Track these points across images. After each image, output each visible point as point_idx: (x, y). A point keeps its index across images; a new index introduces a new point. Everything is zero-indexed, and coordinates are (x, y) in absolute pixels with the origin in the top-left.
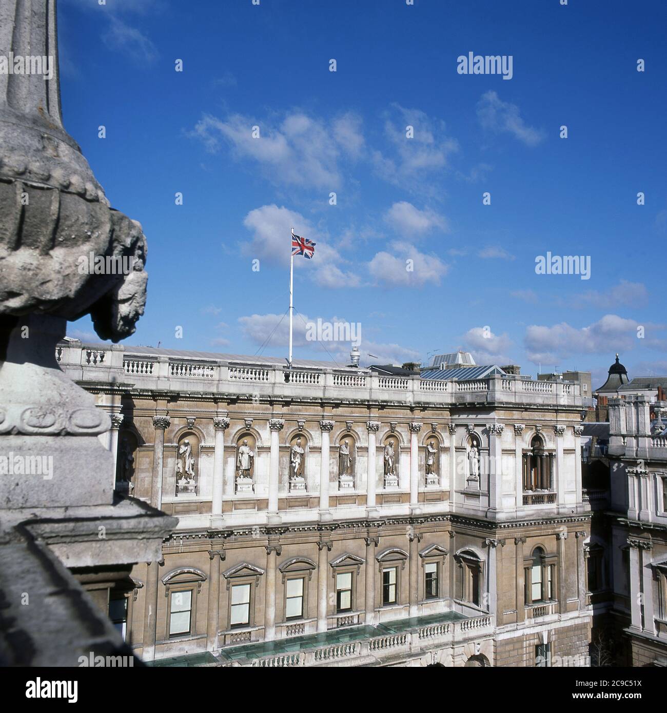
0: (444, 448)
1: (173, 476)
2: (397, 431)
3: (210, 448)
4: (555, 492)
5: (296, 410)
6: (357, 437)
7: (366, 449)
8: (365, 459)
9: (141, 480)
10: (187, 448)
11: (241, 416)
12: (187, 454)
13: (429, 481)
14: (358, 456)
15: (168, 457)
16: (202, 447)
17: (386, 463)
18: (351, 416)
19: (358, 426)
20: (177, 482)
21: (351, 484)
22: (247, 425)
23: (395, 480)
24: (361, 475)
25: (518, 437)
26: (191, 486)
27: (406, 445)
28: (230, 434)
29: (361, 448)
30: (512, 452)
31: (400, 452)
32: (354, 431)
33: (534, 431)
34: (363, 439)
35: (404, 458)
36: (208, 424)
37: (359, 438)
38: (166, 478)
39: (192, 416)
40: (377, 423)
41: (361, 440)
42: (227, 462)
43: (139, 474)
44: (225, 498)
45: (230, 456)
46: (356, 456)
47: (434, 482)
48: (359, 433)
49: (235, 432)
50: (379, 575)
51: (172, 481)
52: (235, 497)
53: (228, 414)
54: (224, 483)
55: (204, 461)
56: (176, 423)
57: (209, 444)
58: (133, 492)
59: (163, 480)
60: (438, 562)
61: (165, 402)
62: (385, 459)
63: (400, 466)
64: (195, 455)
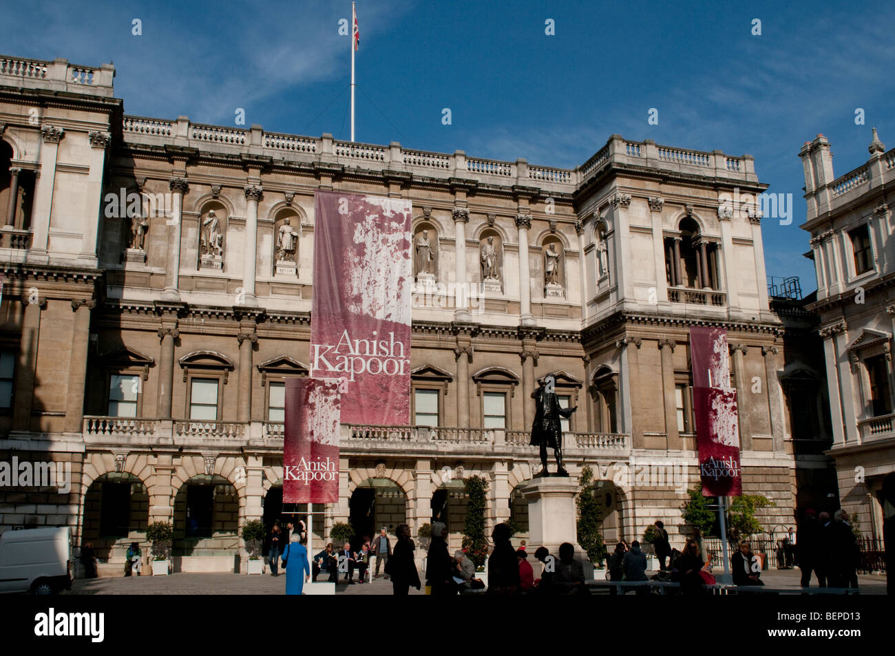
0: (570, 252)
1: (194, 247)
2: (497, 225)
3: (240, 220)
4: (723, 291)
5: (353, 187)
6: (439, 227)
7: (453, 242)
8: (452, 254)
9: (156, 248)
10: (211, 219)
11: (279, 189)
12: (212, 225)
13: (549, 292)
14: (442, 250)
15: (188, 226)
16: (230, 219)
17: (483, 263)
18: (429, 200)
19: (441, 214)
20: (199, 256)
22: (287, 198)
23: (496, 284)
24: (447, 273)
25: (654, 214)
26: (217, 261)
27: (511, 242)
28: (266, 208)
29: (445, 240)
30: (648, 231)
31: (503, 252)
32: (435, 219)
33: (683, 210)
34: (448, 230)
35: (509, 260)
36: (238, 194)
37: (443, 228)
38: (186, 249)
39: (217, 183)
40: (465, 209)
41: (445, 230)
42: (262, 239)
43: (153, 241)
44: (259, 278)
45: (266, 233)
46: (439, 250)
47: (557, 294)
48: (442, 223)
49: (272, 205)
50: (477, 399)
51: (195, 252)
52: (272, 279)
53: (262, 183)
54: (258, 261)
55: (232, 235)
56: (199, 190)
57: (239, 217)
58: (146, 260)
59: (180, 250)
60: (569, 396)
61: (183, 163)
62: (481, 257)
63: (504, 269)
64: (221, 228)
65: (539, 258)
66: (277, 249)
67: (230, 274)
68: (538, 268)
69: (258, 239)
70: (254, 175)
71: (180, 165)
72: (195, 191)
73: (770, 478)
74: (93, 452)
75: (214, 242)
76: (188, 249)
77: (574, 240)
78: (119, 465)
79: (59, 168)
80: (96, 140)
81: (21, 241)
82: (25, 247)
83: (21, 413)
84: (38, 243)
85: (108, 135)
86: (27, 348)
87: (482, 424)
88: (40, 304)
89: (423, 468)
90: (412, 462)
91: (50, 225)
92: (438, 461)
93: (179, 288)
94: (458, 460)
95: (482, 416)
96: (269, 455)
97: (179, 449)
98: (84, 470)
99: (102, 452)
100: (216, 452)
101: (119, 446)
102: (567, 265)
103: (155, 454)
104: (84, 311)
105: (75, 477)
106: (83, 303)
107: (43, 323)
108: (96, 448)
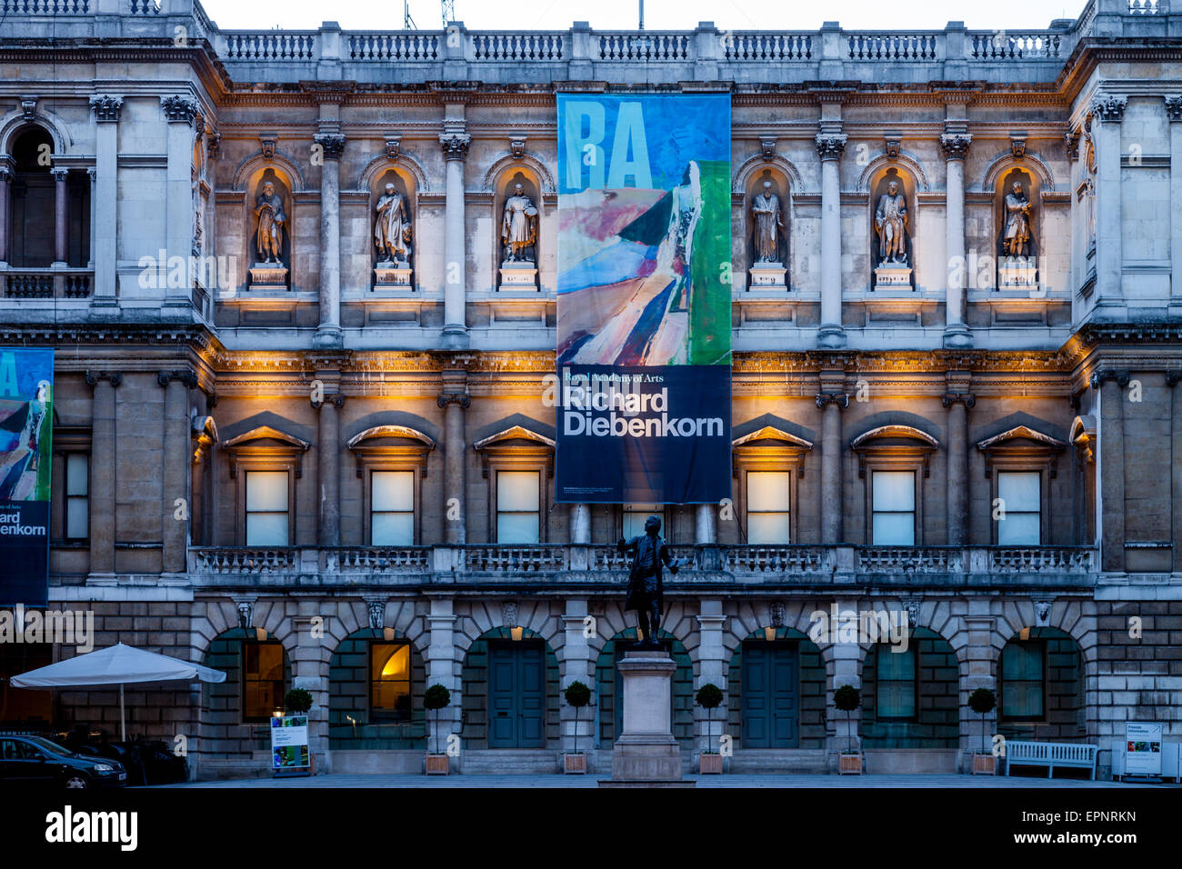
0: (1053, 197)
1: (363, 252)
2: (904, 159)
3: (436, 198)
6: (792, 173)
8: (814, 223)
9: (302, 259)
10: (390, 199)
11: (499, 132)
12: (392, 210)
14: (797, 216)
15: (351, 216)
16: (422, 197)
17: (878, 233)
18: (771, 125)
19: (796, 149)
20: (373, 266)
21: (780, 279)
22: (514, 151)
23: (902, 272)
24: (806, 258)
25: (1178, 128)
26: (403, 272)
27: (933, 189)
28: (478, 171)
29: (803, 197)
30: (1160, 164)
31: (917, 209)
32: (783, 160)
34: (809, 177)
35: (926, 222)
36: (430, 151)
37: (798, 176)
38: (350, 256)
39: (393, 137)
40: (837, 136)
41: (805, 180)
42: (475, 227)
43: (297, 247)
44: (477, 295)
45: (481, 216)
46: (792, 216)
48: (797, 165)
49: (490, 165)
50: (857, 484)
51: (362, 261)
52: (493, 297)
53: (468, 126)
54: (469, 268)
55: (426, 224)
56: (366, 150)
57: (435, 191)
58: (288, 281)
59: (342, 259)
60: (1040, 472)
61: (335, 108)
62: (874, 222)
63: (916, 242)
64: (407, 215)
65: (987, 216)
66: (502, 244)
67: (426, 294)
68: (986, 234)
69: (469, 229)
70: (455, 116)
71: (329, 112)
72: (358, 153)
74: (206, 600)
75: (397, 239)
76: (354, 256)
77: (1062, 171)
78: (243, 619)
79: (123, 162)
80: (177, 112)
81: (80, 286)
82: (86, 294)
83: (102, 545)
84: (102, 286)
85: (190, 99)
86: (102, 450)
87: (868, 527)
88: (115, 380)
89: (711, 609)
90: (692, 604)
91: (119, 257)
92: (737, 600)
93: (342, 323)
94: (773, 598)
95: (869, 513)
96: (464, 597)
97: (328, 592)
98: (197, 624)
99: (219, 600)
100: (384, 595)
101: (241, 590)
102: (1050, 223)
103: (296, 601)
104: (177, 388)
105: (182, 637)
106: (176, 376)
107: (121, 411)
108: (209, 593)
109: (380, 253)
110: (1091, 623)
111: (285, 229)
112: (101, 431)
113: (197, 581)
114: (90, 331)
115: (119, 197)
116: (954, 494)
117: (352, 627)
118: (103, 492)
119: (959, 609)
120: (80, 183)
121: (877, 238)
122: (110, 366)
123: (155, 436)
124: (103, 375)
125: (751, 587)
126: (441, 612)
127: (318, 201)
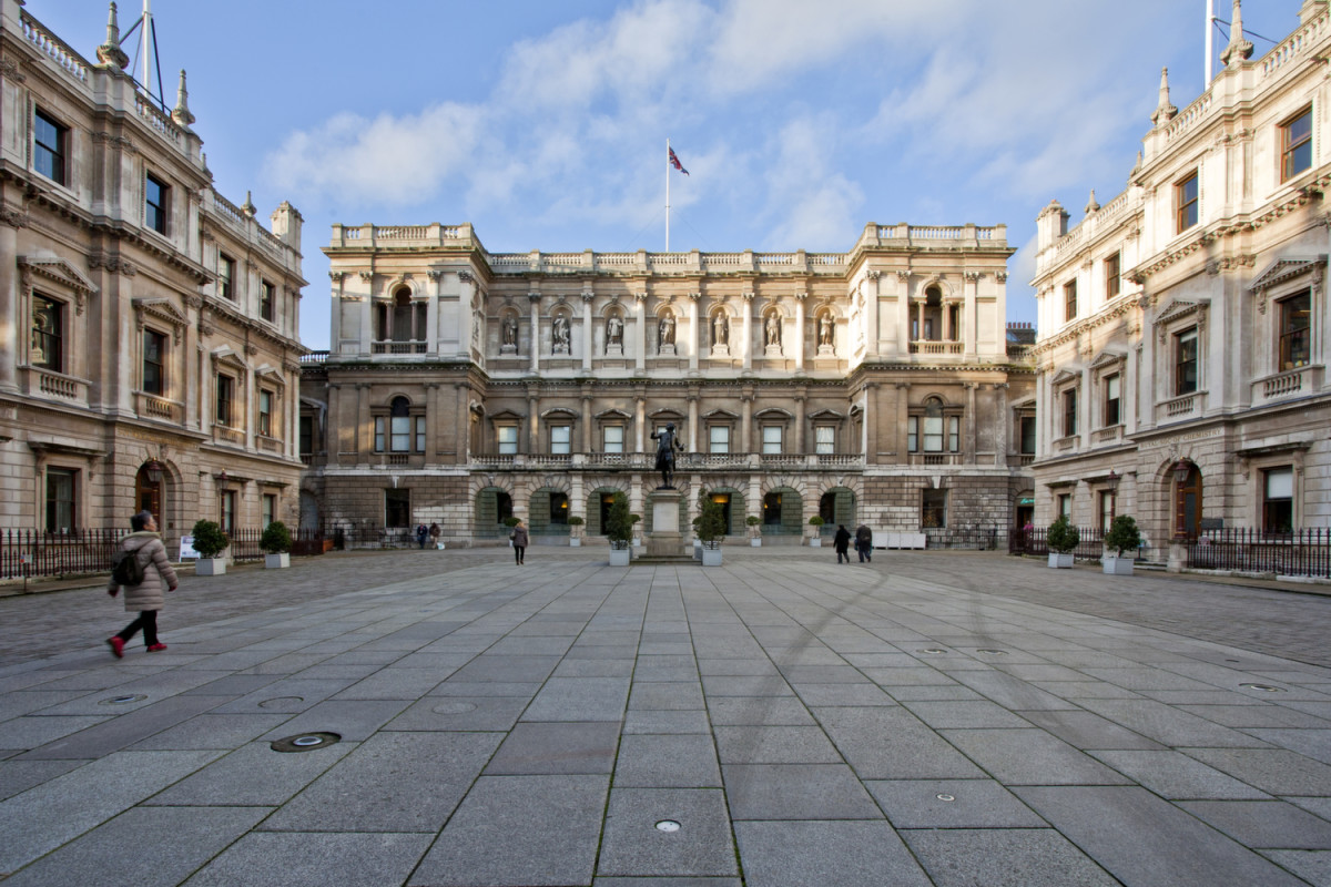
3: (579, 319)
6: (731, 309)
7: (742, 320)
8: (739, 329)
10: (560, 320)
11: (607, 293)
12: (561, 324)
15: (544, 326)
19: (733, 299)
22: (613, 300)
24: (735, 343)
27: (791, 316)
28: (598, 308)
34: (738, 311)
36: (577, 301)
37: (734, 310)
38: (543, 342)
39: (561, 295)
42: (596, 331)
44: (596, 357)
47: (828, 352)
50: (757, 433)
51: (548, 344)
52: (604, 357)
53: (594, 290)
54: (594, 346)
55: (575, 329)
56: (550, 301)
57: (579, 316)
58: (517, 352)
59: (540, 343)
60: (834, 427)
61: (537, 283)
63: (783, 337)
64: (567, 325)
66: (607, 337)
67: (575, 356)
69: (593, 331)
70: (588, 286)
71: (534, 285)
72: (547, 301)
73: (987, 485)
74: (475, 475)
75: (563, 335)
76: (545, 342)
77: (845, 309)
79: (440, 298)
80: (464, 277)
81: (422, 348)
82: (425, 352)
83: (431, 453)
84: (431, 348)
85: (469, 272)
86: (430, 414)
87: (762, 448)
88: (436, 386)
89: (696, 480)
90: (688, 477)
91: (438, 336)
92: (708, 475)
93: (540, 368)
94: (722, 475)
95: (763, 443)
96: (587, 473)
97: (532, 472)
98: (471, 485)
99: (481, 475)
100: (552, 473)
101: (490, 471)
102: (839, 329)
103: (514, 476)
104: (463, 390)
105: (464, 490)
106: (462, 385)
107: (439, 399)
108: (476, 473)
109: (556, 340)
110: (862, 485)
111: (516, 330)
112: (430, 407)
113: (472, 468)
114: (423, 366)
115: (439, 312)
116: (798, 436)
117: (538, 486)
118: (431, 432)
119: (803, 479)
120: (422, 307)
121: (766, 334)
122: (434, 381)
123: (454, 409)
124: (431, 385)
125: (714, 470)
126: (577, 480)
127: (529, 320)
